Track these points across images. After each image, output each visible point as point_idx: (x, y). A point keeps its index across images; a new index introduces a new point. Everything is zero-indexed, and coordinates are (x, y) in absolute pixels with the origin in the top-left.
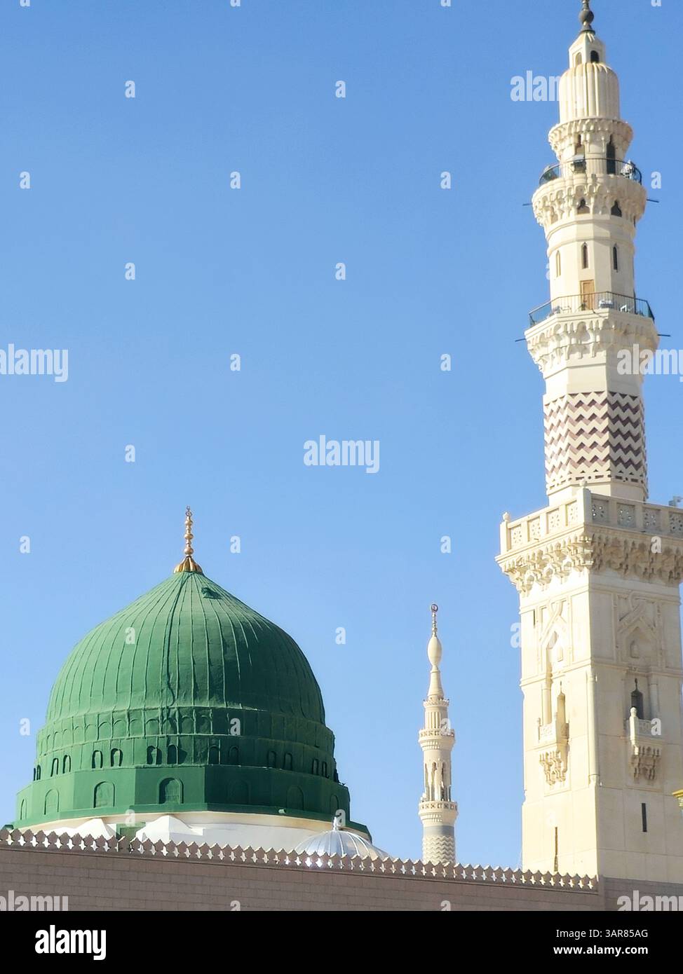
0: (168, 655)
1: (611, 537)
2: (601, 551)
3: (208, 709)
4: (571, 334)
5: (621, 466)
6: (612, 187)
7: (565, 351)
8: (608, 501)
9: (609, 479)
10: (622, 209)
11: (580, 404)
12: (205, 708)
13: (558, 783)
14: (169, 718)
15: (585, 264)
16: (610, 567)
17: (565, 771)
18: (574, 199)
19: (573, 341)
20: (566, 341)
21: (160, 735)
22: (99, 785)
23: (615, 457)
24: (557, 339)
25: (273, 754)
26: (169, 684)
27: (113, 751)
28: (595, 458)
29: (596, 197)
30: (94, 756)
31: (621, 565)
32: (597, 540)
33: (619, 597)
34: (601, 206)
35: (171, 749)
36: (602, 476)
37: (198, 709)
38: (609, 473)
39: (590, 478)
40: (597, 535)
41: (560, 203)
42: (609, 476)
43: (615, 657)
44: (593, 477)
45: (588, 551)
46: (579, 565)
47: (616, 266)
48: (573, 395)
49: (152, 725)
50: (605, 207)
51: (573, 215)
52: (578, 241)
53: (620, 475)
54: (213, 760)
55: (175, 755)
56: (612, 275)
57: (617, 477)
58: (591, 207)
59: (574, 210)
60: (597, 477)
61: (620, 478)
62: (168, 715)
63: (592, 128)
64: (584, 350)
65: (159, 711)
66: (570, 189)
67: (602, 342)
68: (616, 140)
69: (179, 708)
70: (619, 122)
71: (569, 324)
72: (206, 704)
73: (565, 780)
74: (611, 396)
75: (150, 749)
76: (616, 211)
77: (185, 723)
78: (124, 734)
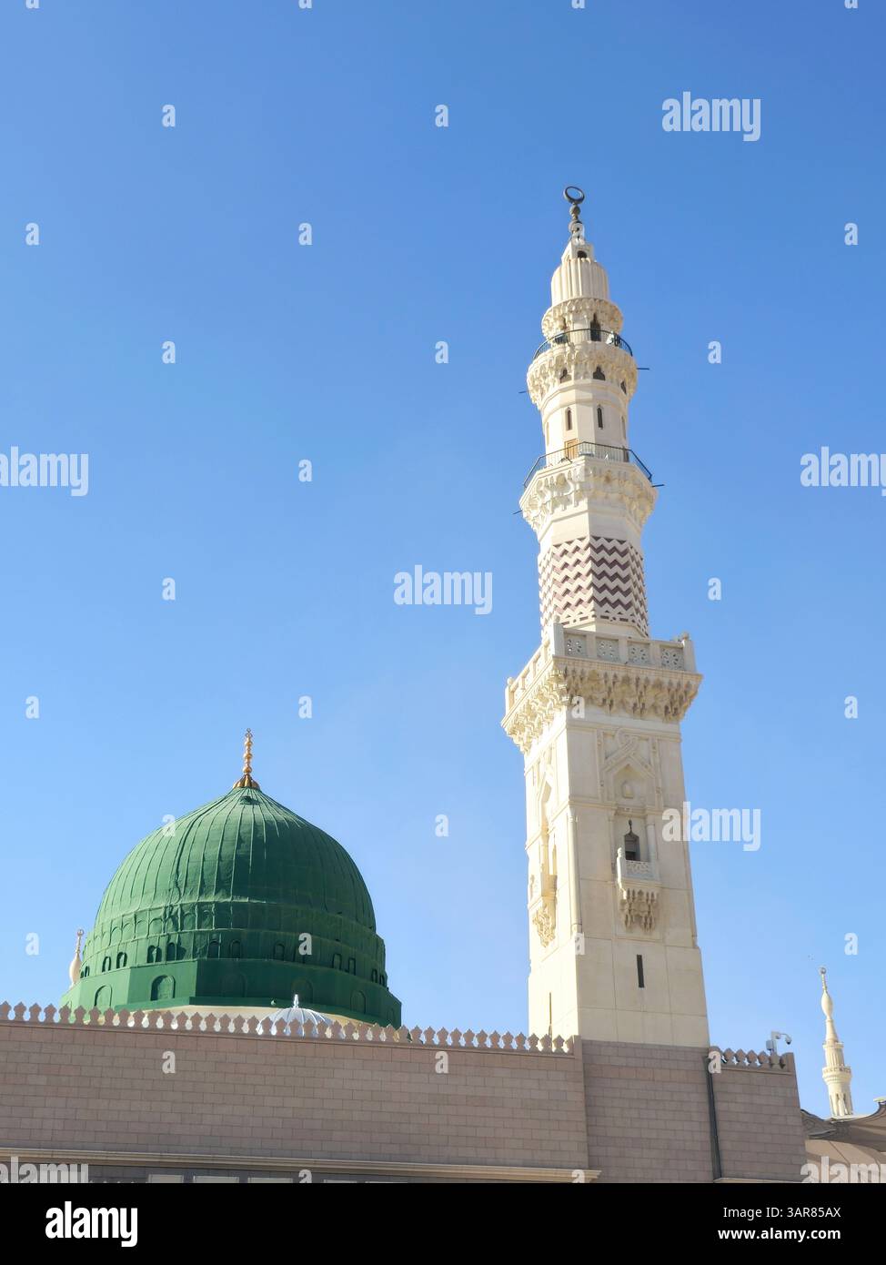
0: (180, 855)
1: (587, 671)
2: (577, 685)
3: (211, 903)
4: (551, 487)
5: (607, 606)
6: (591, 352)
7: (549, 507)
8: (585, 636)
9: (593, 619)
10: (605, 374)
11: (565, 552)
12: (207, 903)
13: (550, 943)
14: (170, 916)
15: (569, 426)
16: (592, 703)
17: (554, 928)
18: (557, 370)
19: (555, 494)
20: (548, 496)
21: (162, 934)
22: (100, 989)
23: (600, 597)
24: (541, 496)
25: (280, 948)
26: (176, 883)
27: (120, 955)
28: (580, 601)
29: (576, 364)
30: (104, 963)
31: (604, 700)
32: (570, 672)
33: (605, 734)
34: (582, 372)
35: (170, 946)
36: (586, 618)
37: (200, 905)
38: (593, 613)
39: (575, 621)
40: (570, 669)
41: (545, 378)
42: (593, 616)
43: (600, 796)
44: (578, 620)
45: (562, 686)
46: (558, 704)
47: (601, 425)
48: (557, 546)
49: (156, 924)
50: (586, 373)
51: (558, 386)
52: (562, 406)
53: (607, 614)
54: (212, 954)
55: (174, 952)
56: (596, 433)
57: (603, 617)
58: (572, 374)
59: (557, 380)
60: (581, 619)
61: (607, 618)
62: (171, 913)
63: (574, 308)
64: (568, 501)
65: (163, 910)
66: (551, 361)
67: (582, 490)
68: (600, 317)
69: (181, 905)
70: (600, 301)
71: (549, 478)
72: (211, 899)
73: (554, 937)
74: (594, 540)
75: (151, 948)
76: (599, 375)
77: (187, 919)
78: (130, 938)
